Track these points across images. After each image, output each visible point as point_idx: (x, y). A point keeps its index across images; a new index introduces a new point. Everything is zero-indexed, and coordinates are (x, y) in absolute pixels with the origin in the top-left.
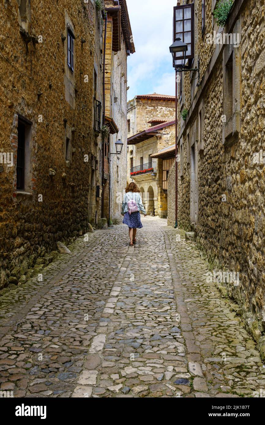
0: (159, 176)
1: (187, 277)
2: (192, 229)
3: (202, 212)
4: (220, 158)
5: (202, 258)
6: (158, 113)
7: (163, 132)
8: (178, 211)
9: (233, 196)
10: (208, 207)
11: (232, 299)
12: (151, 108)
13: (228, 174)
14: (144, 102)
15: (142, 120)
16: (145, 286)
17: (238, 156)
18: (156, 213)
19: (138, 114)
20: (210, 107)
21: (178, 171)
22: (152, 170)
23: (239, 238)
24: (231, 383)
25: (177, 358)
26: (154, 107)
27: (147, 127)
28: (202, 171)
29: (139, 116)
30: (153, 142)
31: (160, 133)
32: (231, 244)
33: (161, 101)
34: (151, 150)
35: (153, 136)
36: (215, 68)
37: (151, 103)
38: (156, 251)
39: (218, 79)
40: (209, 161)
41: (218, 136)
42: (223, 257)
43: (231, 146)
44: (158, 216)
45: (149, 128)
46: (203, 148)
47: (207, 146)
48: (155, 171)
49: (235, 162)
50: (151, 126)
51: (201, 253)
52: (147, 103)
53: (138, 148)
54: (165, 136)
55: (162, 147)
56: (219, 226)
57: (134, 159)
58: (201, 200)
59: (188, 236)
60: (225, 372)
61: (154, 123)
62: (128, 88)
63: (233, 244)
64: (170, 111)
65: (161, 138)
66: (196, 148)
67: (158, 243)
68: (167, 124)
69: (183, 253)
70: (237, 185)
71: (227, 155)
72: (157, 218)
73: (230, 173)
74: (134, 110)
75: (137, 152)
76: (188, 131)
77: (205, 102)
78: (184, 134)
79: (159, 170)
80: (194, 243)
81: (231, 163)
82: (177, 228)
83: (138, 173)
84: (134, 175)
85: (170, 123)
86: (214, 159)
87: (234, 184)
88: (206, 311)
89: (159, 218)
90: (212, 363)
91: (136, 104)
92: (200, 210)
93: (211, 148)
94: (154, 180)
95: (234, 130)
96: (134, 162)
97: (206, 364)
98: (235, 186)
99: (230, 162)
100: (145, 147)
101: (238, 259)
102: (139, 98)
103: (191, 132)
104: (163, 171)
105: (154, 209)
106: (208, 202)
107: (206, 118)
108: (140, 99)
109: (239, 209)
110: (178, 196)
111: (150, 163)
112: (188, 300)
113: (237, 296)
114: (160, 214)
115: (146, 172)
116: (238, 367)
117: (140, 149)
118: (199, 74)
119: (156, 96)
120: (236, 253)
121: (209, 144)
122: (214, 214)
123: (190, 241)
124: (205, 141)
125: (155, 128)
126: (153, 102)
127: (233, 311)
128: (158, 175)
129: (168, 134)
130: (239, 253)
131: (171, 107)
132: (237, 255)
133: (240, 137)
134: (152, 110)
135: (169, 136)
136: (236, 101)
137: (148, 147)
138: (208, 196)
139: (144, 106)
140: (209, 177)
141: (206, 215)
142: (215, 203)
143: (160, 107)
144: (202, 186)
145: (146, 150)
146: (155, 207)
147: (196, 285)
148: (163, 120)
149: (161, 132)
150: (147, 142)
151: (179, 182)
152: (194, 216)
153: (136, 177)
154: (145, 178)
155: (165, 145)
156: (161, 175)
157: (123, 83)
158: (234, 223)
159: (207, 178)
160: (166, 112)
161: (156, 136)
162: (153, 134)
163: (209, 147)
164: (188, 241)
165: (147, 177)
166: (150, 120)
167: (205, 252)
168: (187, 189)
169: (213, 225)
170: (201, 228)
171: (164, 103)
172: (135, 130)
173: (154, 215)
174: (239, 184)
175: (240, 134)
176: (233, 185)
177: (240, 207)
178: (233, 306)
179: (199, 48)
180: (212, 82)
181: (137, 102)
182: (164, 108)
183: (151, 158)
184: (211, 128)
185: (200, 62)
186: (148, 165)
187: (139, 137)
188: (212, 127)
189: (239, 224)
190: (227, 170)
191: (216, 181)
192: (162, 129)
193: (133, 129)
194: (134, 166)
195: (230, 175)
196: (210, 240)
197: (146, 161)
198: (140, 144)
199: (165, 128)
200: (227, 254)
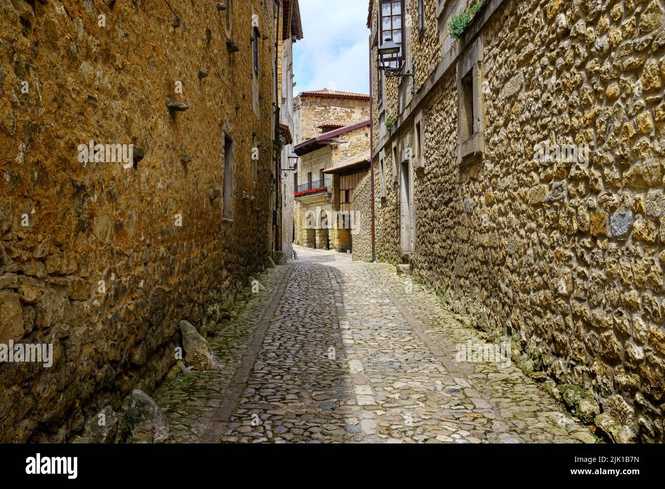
0: (335, 197)
1: (418, 311)
2: (405, 260)
3: (422, 239)
4: (453, 178)
5: (426, 292)
6: (330, 114)
7: (339, 139)
8: (376, 241)
9: (475, 219)
10: (434, 233)
11: (478, 328)
12: (321, 108)
13: (466, 196)
14: (311, 100)
15: (309, 124)
16: (375, 320)
17: (482, 177)
18: (331, 246)
19: (303, 116)
20: (435, 120)
21: (375, 191)
22: (325, 190)
23: (483, 263)
24: (501, 391)
25: (441, 375)
26: (325, 107)
27: (317, 134)
28: (421, 192)
29: (305, 119)
30: (326, 152)
31: (335, 141)
32: (473, 270)
33: (335, 99)
34: (324, 163)
35: (325, 145)
36: (443, 79)
37: (321, 102)
38: (367, 286)
39: (447, 91)
40: (434, 181)
41: (448, 154)
42: (461, 286)
43: (471, 165)
44: (333, 250)
45: (320, 135)
46: (423, 166)
47: (431, 163)
48: (329, 190)
49: (477, 184)
50: (323, 132)
51: (423, 287)
52: (316, 102)
53: (304, 161)
54: (342, 145)
55: (339, 159)
56: (454, 253)
57: (299, 175)
58: (420, 225)
59: (402, 269)
60: (493, 384)
61: (326, 128)
62: (294, 85)
63: (476, 271)
64: (346, 112)
65: (336, 147)
66: (411, 165)
67: (364, 279)
68: (345, 129)
69: (400, 288)
70: (481, 207)
71: (464, 176)
72: (333, 252)
73: (469, 194)
74: (297, 111)
75: (303, 166)
76: (394, 144)
77: (424, 114)
78: (387, 147)
79: (335, 190)
80: (410, 276)
81: (472, 184)
82: (375, 263)
83: (305, 194)
84: (300, 196)
85: (349, 128)
86: (442, 179)
87: (477, 206)
88: (452, 339)
89: (337, 253)
90: (477, 379)
91: (300, 103)
92: (418, 237)
93: (437, 166)
94: (328, 202)
95: (476, 150)
96: (299, 179)
97: (472, 380)
98: (478, 208)
99: (469, 183)
100: (315, 159)
101: (483, 285)
102: (304, 96)
103: (400, 145)
104: (340, 190)
105: (329, 241)
106: (434, 228)
107: (427, 131)
108: (306, 96)
109: (485, 233)
110: (376, 222)
111: (322, 180)
112: (428, 331)
113: (484, 324)
114: (337, 247)
115: (317, 192)
116: (503, 380)
117: (307, 163)
118: (414, 80)
119: (327, 93)
120: (480, 279)
121: (433, 162)
122: (444, 241)
123: (404, 275)
124: (427, 158)
125: (328, 135)
126: (323, 100)
127: (483, 338)
128: (333, 195)
129: (346, 142)
130: (485, 278)
131: (348, 108)
132: (482, 281)
133: (484, 157)
134: (322, 110)
135: (347, 145)
136: (479, 120)
137: (319, 159)
138: (432, 221)
139: (311, 105)
140: (434, 199)
141: (430, 243)
142: (446, 228)
143: (333, 108)
144: (421, 209)
145: (316, 163)
146: (330, 238)
147: (431, 318)
148: (339, 124)
149: (337, 139)
150: (317, 153)
151: (378, 205)
152: (409, 245)
153: (302, 198)
154: (315, 199)
155: (342, 156)
156: (338, 195)
157: (289, 78)
158: (478, 248)
159: (430, 200)
160: (341, 114)
161: (331, 146)
162: (326, 143)
163: (433, 165)
164: (402, 275)
165: (318, 199)
166: (321, 124)
167: (429, 285)
168: (394, 213)
169: (444, 253)
170: (421, 258)
171: (339, 102)
172: (300, 137)
173: (328, 248)
174: (484, 207)
175: (484, 155)
176: (474, 207)
177: (485, 231)
178: (481, 334)
179: (413, 50)
180: (438, 92)
181: (302, 100)
182: (338, 109)
183: (323, 173)
184: (437, 144)
185: (416, 65)
186: (318, 183)
187: (307, 146)
188: (438, 142)
189: (484, 248)
190: (465, 192)
191: (446, 204)
192: (338, 136)
193: (297, 135)
194: (299, 184)
195: (469, 197)
196: (438, 270)
197: (316, 178)
198: (308, 156)
199: (343, 135)
200: (468, 282)
